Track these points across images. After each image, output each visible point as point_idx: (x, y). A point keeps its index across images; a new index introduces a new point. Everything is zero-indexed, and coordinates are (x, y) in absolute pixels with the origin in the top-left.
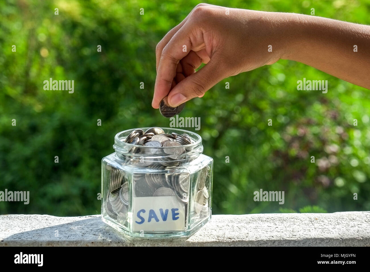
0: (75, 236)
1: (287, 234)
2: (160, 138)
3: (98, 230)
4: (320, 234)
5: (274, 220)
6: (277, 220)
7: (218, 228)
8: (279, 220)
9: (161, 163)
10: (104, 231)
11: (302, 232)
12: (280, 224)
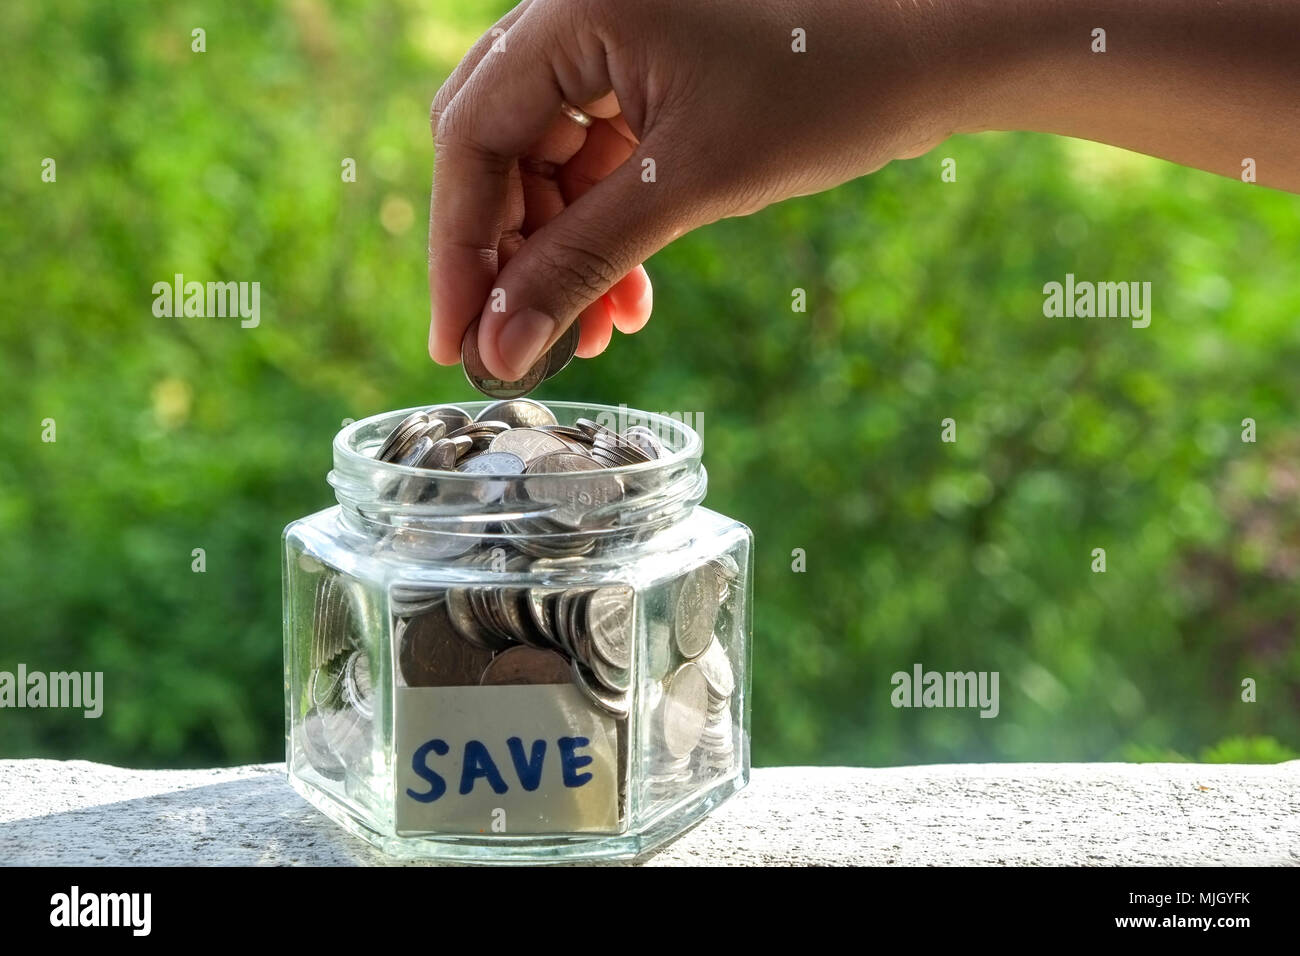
0: (166, 850)
1: (1064, 849)
2: (527, 443)
3: (270, 824)
4: (1207, 853)
5: (1022, 793)
6: (1035, 789)
7: (777, 824)
8: (1041, 791)
9: (515, 542)
10: (293, 829)
11: (1132, 842)
12: (1044, 808)
